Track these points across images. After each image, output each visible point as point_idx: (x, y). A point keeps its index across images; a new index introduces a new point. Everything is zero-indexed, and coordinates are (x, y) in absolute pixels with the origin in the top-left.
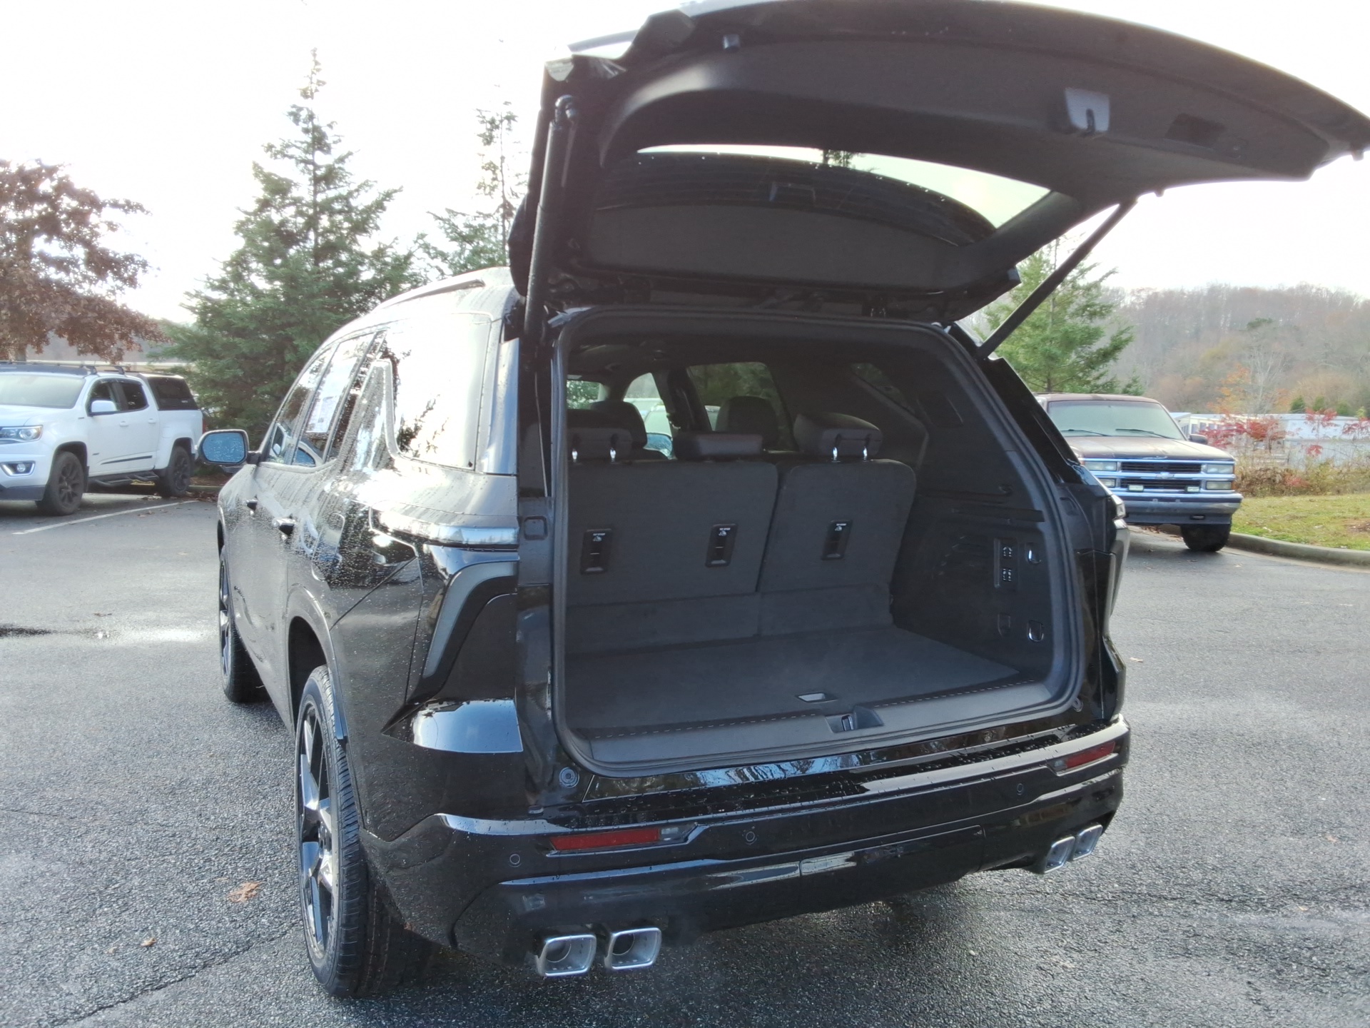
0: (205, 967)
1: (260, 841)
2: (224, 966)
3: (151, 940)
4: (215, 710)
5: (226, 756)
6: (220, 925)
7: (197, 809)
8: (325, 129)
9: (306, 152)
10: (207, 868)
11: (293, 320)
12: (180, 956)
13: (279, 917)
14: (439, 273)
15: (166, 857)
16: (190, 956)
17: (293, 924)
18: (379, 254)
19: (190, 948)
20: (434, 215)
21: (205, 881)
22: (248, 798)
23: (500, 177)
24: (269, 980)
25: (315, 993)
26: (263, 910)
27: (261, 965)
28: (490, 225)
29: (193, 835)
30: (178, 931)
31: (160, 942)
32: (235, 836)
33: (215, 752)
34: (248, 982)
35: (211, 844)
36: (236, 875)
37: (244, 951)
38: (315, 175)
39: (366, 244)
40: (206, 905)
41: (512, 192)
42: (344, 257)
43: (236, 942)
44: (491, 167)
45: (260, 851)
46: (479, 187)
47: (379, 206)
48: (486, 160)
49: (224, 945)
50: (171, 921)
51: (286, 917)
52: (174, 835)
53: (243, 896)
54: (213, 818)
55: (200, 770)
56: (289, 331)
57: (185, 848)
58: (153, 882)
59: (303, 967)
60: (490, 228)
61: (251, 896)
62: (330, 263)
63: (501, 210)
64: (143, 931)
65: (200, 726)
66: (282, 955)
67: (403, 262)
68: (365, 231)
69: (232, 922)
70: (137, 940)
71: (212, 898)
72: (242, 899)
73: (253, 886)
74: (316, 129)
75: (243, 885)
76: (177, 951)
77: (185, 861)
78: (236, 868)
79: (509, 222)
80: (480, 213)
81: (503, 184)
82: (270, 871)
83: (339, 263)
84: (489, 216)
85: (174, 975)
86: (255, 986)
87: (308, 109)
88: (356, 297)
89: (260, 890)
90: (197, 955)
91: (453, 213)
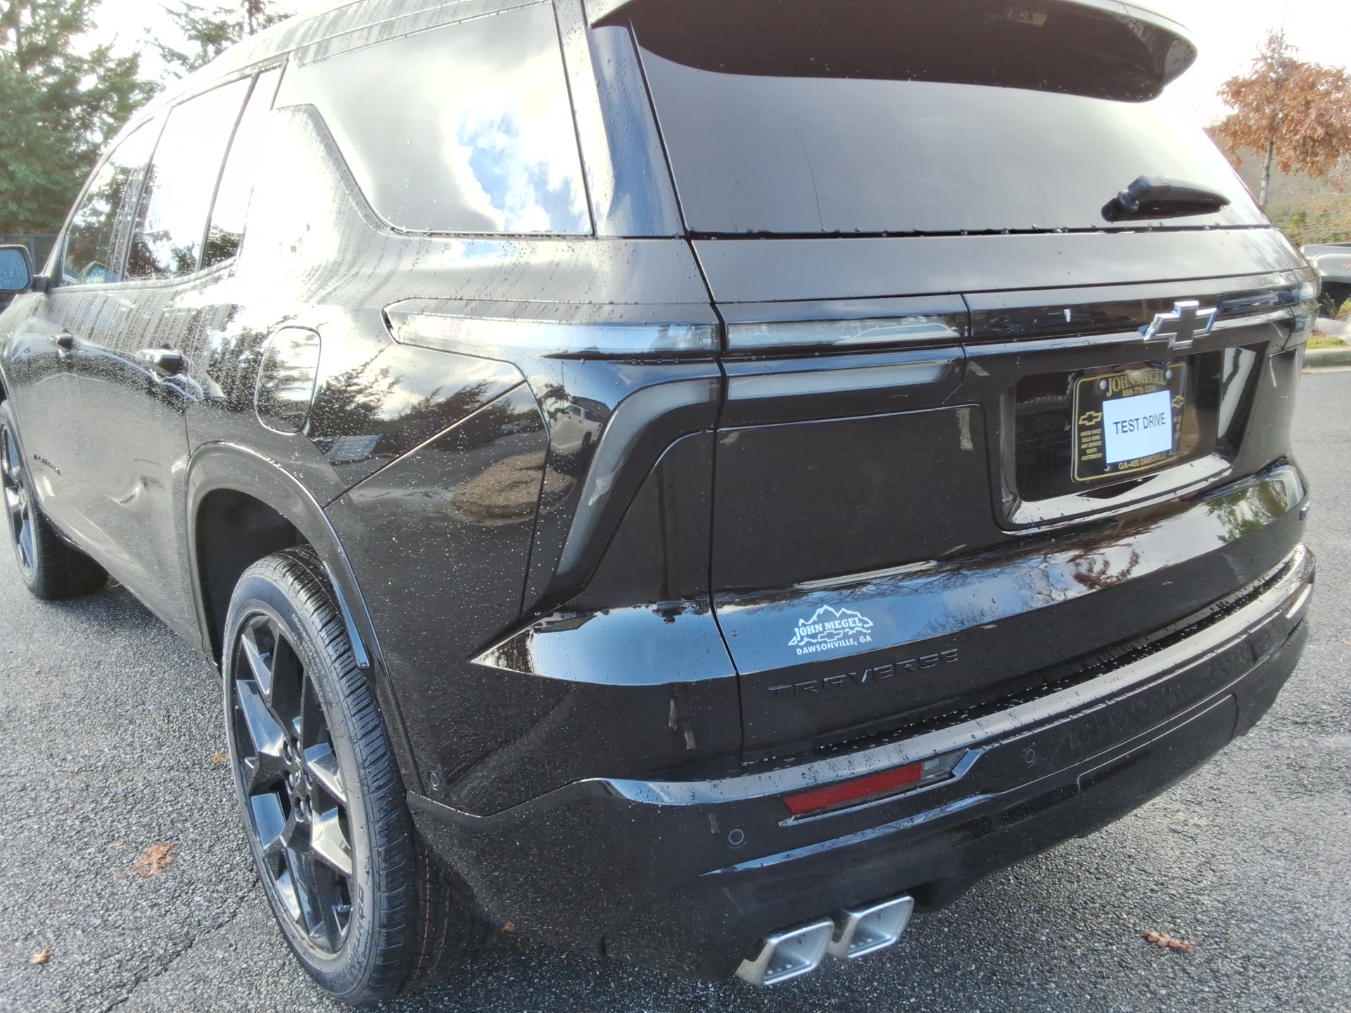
0: (137, 982)
1: (148, 784)
2: (165, 977)
3: (43, 953)
4: (22, 612)
5: (58, 671)
6: (138, 914)
7: (43, 747)
10: (88, 831)
12: (96, 971)
13: (218, 891)
15: (24, 822)
16: (111, 968)
17: (242, 899)
18: (100, 57)
19: (105, 956)
20: (169, 10)
21: (92, 850)
22: (108, 726)
24: (240, 989)
25: (314, 1000)
26: (190, 883)
27: (220, 968)
28: (234, 23)
29: (52, 785)
30: (79, 932)
31: (58, 952)
32: (111, 781)
33: (41, 666)
34: (210, 997)
35: (81, 796)
36: (132, 836)
37: (185, 948)
40: (106, 887)
42: (58, 62)
43: (170, 937)
45: (154, 798)
49: (154, 943)
50: (64, 917)
51: (226, 889)
52: (24, 789)
53: (155, 866)
54: (70, 757)
55: (29, 693)
57: (46, 806)
58: (15, 860)
59: (281, 961)
60: (234, 27)
61: (166, 864)
62: (38, 70)
64: (26, 939)
65: (8, 634)
66: (244, 947)
67: (130, 66)
68: (79, 29)
69: (152, 907)
70: (22, 955)
71: (111, 875)
72: (154, 870)
73: (163, 849)
75: (149, 850)
76: (89, 964)
77: (53, 823)
78: (129, 826)
79: (257, 19)
80: (220, 8)
82: (180, 825)
83: (51, 71)
84: (230, 11)
85: (97, 1002)
86: (224, 1003)
88: (77, 111)
89: (176, 855)
90: (121, 964)
91: (190, 8)
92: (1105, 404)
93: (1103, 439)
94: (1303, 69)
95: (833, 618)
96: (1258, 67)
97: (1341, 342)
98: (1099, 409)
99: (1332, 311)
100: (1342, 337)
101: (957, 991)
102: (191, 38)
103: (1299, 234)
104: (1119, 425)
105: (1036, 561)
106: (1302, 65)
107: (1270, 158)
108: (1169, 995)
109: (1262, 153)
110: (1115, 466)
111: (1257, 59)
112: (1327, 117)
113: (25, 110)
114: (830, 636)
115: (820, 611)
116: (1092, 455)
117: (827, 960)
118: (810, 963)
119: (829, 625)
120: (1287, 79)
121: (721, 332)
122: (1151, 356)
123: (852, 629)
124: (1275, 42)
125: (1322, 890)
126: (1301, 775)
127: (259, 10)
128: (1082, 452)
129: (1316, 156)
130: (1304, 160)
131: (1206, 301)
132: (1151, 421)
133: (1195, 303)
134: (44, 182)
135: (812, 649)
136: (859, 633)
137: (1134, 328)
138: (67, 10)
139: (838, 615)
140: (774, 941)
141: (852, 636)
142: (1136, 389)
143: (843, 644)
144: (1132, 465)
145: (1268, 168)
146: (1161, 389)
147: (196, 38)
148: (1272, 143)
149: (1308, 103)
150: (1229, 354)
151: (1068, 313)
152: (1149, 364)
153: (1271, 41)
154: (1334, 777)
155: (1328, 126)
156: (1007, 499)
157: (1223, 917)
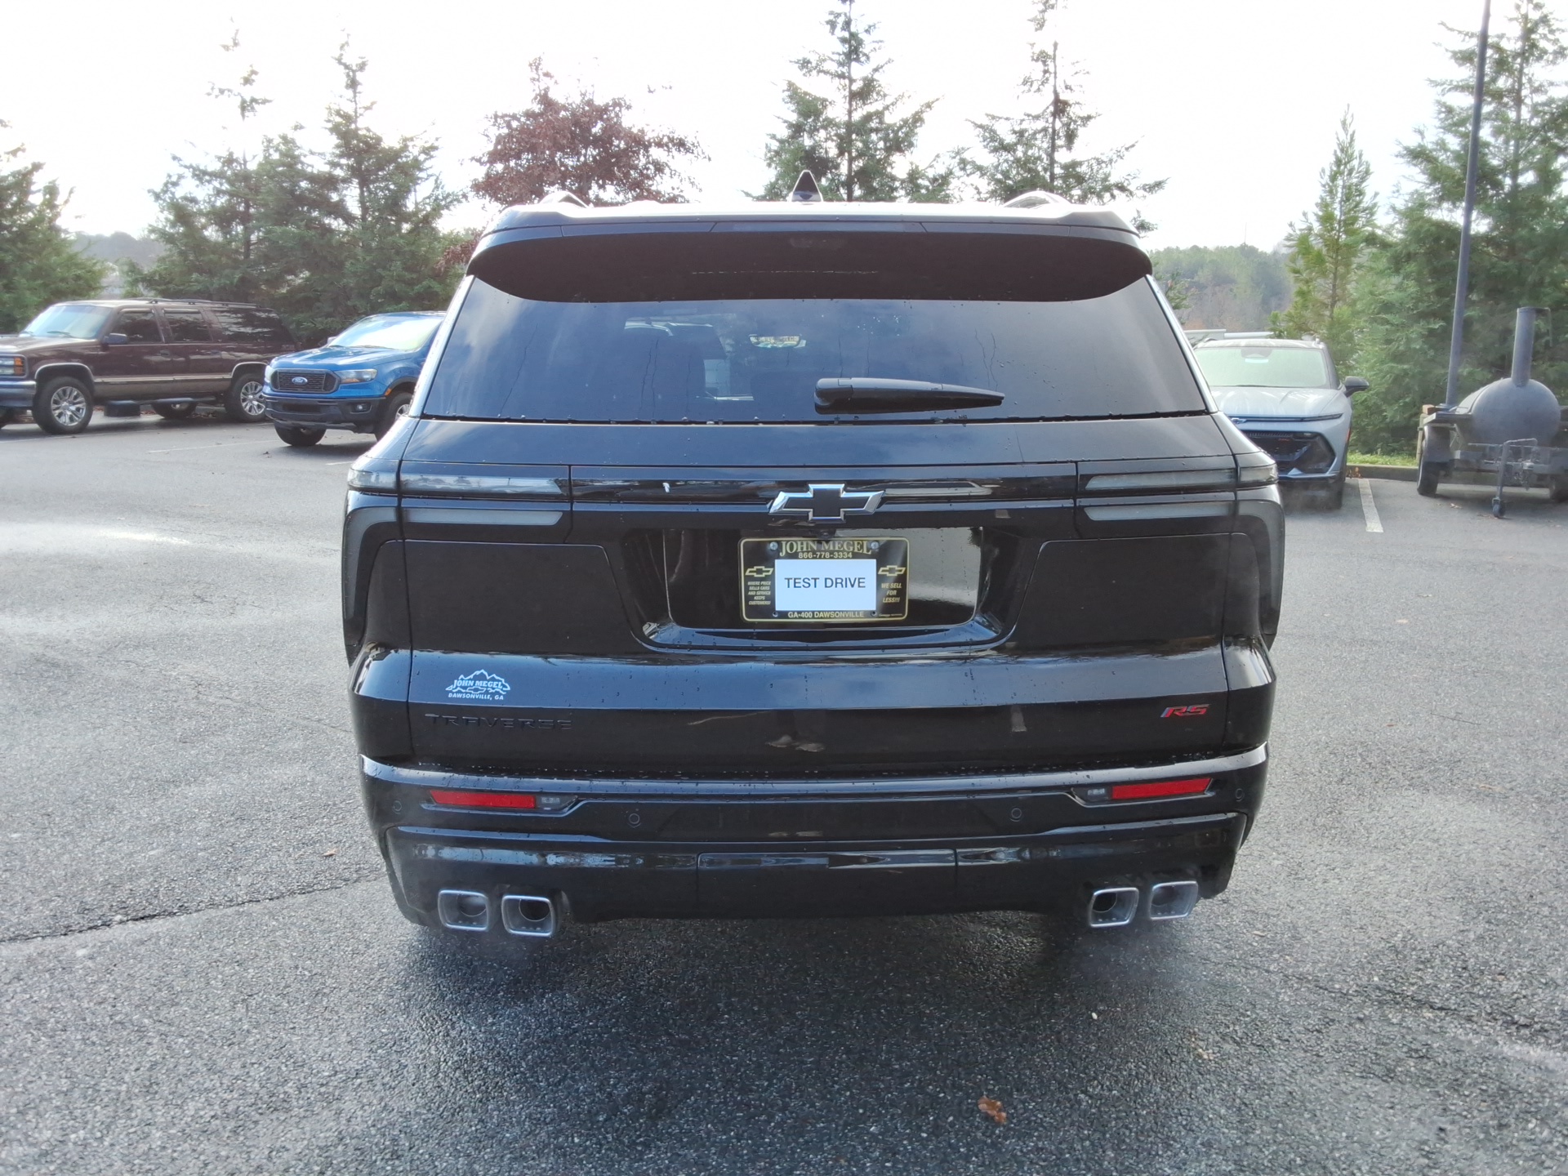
8: (862, 36)
9: (841, 64)
14: (975, 192)
18: (913, 176)
20: (973, 123)
23: (1052, 69)
38: (850, 91)
41: (1066, 85)
44: (1043, 57)
46: (1025, 83)
47: (917, 119)
48: (1037, 50)
60: (1039, 133)
63: (1052, 109)
67: (941, 182)
74: (853, 36)
81: (1055, 77)
84: (1038, 117)
87: (845, 14)
92: (777, 562)
93: (772, 590)
95: (484, 679)
98: (771, 565)
104: (792, 582)
110: (784, 614)
114: (476, 690)
115: (478, 673)
116: (761, 602)
119: (479, 683)
121: (398, 478)
123: (493, 689)
127: (1063, 111)
128: (750, 598)
133: (838, 486)
135: (459, 696)
136: (497, 693)
137: (755, 503)
139: (488, 678)
141: (492, 693)
142: (819, 554)
143: (482, 697)
144: (803, 615)
146: (860, 557)
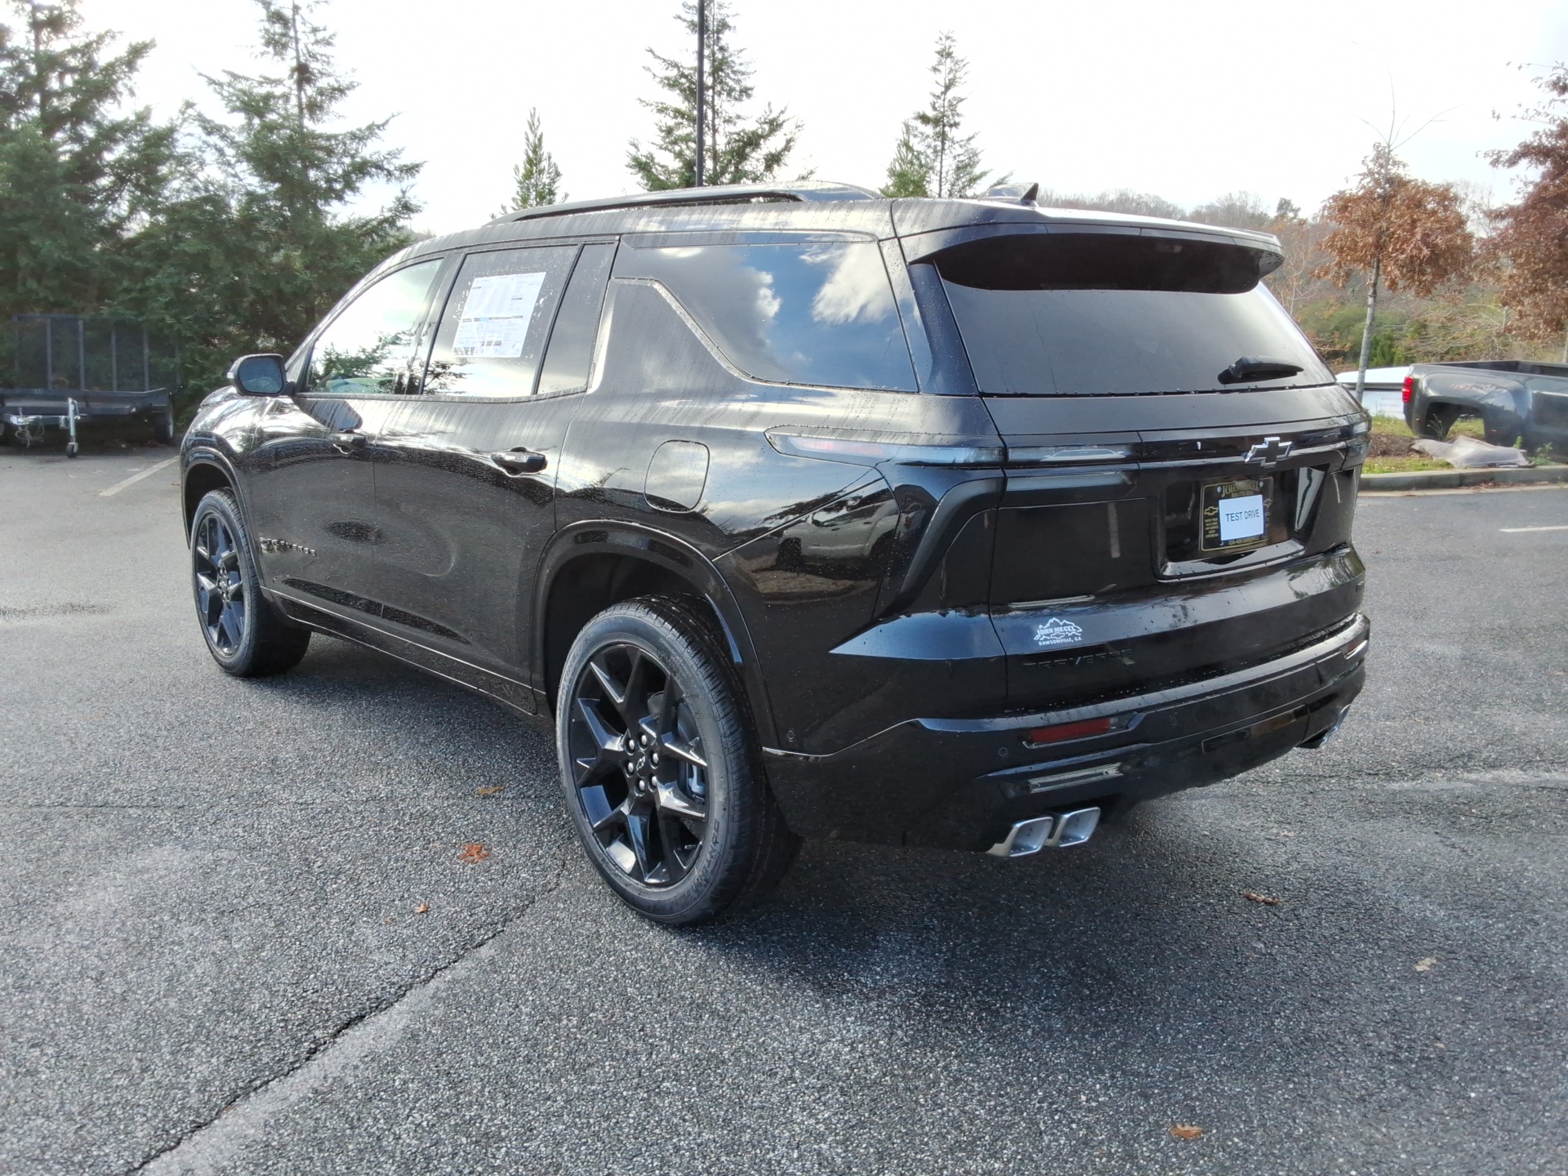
0: (506, 921)
3: (422, 907)
11: (29, 212)
20: (209, 79)
30: (442, 896)
31: (432, 906)
38: (35, 18)
39: (111, 111)
40: (444, 869)
41: (309, 52)
42: (87, 129)
47: (127, 63)
56: (25, 227)
60: (279, 98)
61: (485, 856)
62: (63, 136)
63: (296, 75)
64: (401, 900)
67: (163, 138)
68: (113, 95)
70: (405, 908)
71: (444, 863)
83: (78, 138)
85: (482, 932)
88: (103, 182)
91: (235, 77)
92: (1221, 502)
93: (1219, 524)
94: (1410, 186)
95: (1058, 625)
96: (1365, 182)
97: (1448, 465)
98: (1217, 505)
99: (1440, 433)
100: (1449, 460)
101: (1112, 924)
102: (234, 110)
103: (1416, 346)
104: (1230, 516)
105: (1177, 602)
106: (1409, 182)
107: (1378, 275)
108: (1264, 928)
109: (1368, 269)
110: (1227, 543)
111: (1364, 174)
112: (1433, 237)
113: (53, 181)
114: (1058, 636)
115: (1051, 621)
116: (1212, 535)
117: (1045, 848)
118: (1036, 847)
119: (1056, 629)
120: (1395, 196)
121: (1004, 452)
122: (1250, 472)
123: (1070, 632)
124: (1383, 156)
125: (1379, 873)
126: (1370, 806)
127: (309, 81)
128: (1206, 532)
129: (1424, 275)
130: (1412, 278)
131: (1284, 437)
132: (1250, 514)
133: (1278, 439)
134: (69, 259)
135: (1047, 643)
136: (1075, 635)
137: (1239, 455)
138: (96, 74)
139: (1061, 624)
140: (1018, 825)
141: (1071, 637)
142: (1240, 493)
143: (1065, 641)
144: (1237, 542)
145: (1375, 285)
146: (1256, 493)
147: (238, 109)
148: (1379, 261)
149: (1414, 222)
150: (1303, 471)
151: (1199, 444)
152: (1249, 477)
153: (1378, 157)
154: (1396, 808)
155: (1433, 248)
156: (1160, 558)
157: (1304, 887)
